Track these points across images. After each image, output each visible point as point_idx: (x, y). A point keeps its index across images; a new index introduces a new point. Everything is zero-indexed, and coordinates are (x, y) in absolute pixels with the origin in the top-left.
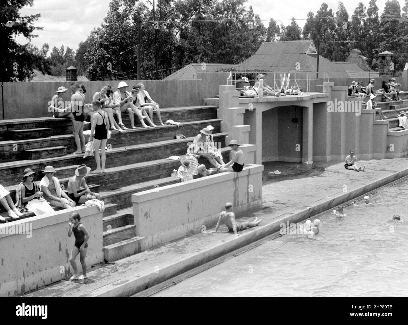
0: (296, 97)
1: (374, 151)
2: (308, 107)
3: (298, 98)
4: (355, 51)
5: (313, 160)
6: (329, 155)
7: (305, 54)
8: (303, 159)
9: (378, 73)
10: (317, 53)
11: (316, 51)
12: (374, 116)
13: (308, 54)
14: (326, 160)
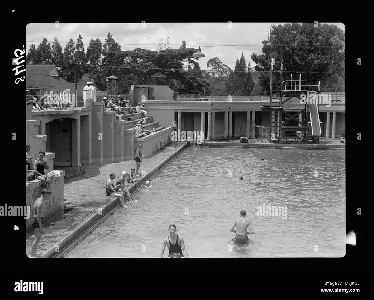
0: (73, 111)
1: (125, 154)
2: (77, 119)
3: (74, 111)
4: (86, 75)
5: (81, 164)
6: (91, 159)
7: (50, 75)
8: (73, 163)
9: (107, 92)
10: (58, 76)
11: (57, 73)
12: (124, 126)
13: (52, 76)
14: (89, 163)
